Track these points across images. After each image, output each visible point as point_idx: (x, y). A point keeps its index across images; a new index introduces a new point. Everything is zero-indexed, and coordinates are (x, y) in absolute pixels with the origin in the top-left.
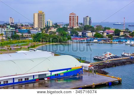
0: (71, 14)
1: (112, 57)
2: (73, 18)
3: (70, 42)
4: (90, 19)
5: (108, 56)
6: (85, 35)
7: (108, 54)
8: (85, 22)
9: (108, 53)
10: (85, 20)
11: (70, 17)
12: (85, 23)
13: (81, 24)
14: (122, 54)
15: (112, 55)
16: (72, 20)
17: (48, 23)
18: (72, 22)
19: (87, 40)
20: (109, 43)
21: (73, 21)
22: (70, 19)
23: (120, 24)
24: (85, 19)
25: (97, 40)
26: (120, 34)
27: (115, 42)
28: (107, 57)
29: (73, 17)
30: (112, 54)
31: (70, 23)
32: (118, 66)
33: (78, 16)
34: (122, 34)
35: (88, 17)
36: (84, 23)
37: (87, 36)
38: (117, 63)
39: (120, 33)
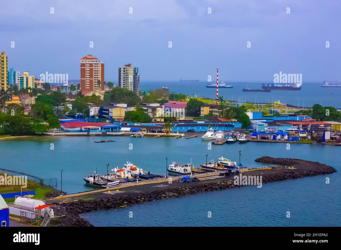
0: (86, 58)
1: (135, 176)
2: (91, 70)
3: (54, 132)
4: (135, 71)
5: (126, 174)
6: (108, 114)
7: (128, 169)
8: (122, 79)
9: (129, 165)
10: (122, 74)
11: (83, 65)
12: (122, 81)
13: (110, 85)
14: (169, 169)
15: (137, 172)
16: (87, 74)
17: (22, 82)
18: (87, 80)
19: (102, 129)
20: (162, 136)
21: (91, 76)
22: (83, 71)
23: (223, 85)
24: (122, 72)
25: (128, 129)
26: (202, 113)
27: (178, 134)
28: (123, 176)
29: (91, 65)
30: (138, 169)
31: (83, 82)
32: (137, 202)
33: (103, 65)
34: (205, 111)
35: (129, 65)
36: (120, 82)
37: (111, 117)
38: (137, 194)
39: (202, 109)
